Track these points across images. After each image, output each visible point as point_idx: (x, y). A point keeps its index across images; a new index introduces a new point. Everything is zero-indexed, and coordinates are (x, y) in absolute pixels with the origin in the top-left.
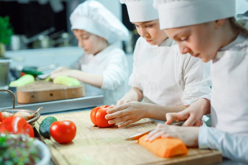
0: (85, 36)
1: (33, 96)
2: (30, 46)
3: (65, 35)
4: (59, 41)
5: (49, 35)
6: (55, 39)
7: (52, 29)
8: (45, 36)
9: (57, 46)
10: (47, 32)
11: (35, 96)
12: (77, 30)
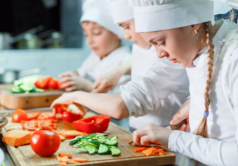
0: (96, 31)
1: (27, 102)
2: (15, 46)
3: (56, 35)
4: (49, 41)
5: (37, 34)
6: (44, 39)
7: (41, 28)
8: (33, 35)
9: (45, 46)
10: (34, 31)
11: (30, 101)
12: (88, 22)
